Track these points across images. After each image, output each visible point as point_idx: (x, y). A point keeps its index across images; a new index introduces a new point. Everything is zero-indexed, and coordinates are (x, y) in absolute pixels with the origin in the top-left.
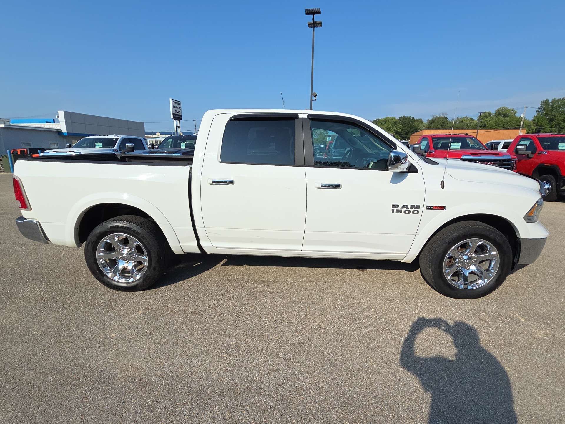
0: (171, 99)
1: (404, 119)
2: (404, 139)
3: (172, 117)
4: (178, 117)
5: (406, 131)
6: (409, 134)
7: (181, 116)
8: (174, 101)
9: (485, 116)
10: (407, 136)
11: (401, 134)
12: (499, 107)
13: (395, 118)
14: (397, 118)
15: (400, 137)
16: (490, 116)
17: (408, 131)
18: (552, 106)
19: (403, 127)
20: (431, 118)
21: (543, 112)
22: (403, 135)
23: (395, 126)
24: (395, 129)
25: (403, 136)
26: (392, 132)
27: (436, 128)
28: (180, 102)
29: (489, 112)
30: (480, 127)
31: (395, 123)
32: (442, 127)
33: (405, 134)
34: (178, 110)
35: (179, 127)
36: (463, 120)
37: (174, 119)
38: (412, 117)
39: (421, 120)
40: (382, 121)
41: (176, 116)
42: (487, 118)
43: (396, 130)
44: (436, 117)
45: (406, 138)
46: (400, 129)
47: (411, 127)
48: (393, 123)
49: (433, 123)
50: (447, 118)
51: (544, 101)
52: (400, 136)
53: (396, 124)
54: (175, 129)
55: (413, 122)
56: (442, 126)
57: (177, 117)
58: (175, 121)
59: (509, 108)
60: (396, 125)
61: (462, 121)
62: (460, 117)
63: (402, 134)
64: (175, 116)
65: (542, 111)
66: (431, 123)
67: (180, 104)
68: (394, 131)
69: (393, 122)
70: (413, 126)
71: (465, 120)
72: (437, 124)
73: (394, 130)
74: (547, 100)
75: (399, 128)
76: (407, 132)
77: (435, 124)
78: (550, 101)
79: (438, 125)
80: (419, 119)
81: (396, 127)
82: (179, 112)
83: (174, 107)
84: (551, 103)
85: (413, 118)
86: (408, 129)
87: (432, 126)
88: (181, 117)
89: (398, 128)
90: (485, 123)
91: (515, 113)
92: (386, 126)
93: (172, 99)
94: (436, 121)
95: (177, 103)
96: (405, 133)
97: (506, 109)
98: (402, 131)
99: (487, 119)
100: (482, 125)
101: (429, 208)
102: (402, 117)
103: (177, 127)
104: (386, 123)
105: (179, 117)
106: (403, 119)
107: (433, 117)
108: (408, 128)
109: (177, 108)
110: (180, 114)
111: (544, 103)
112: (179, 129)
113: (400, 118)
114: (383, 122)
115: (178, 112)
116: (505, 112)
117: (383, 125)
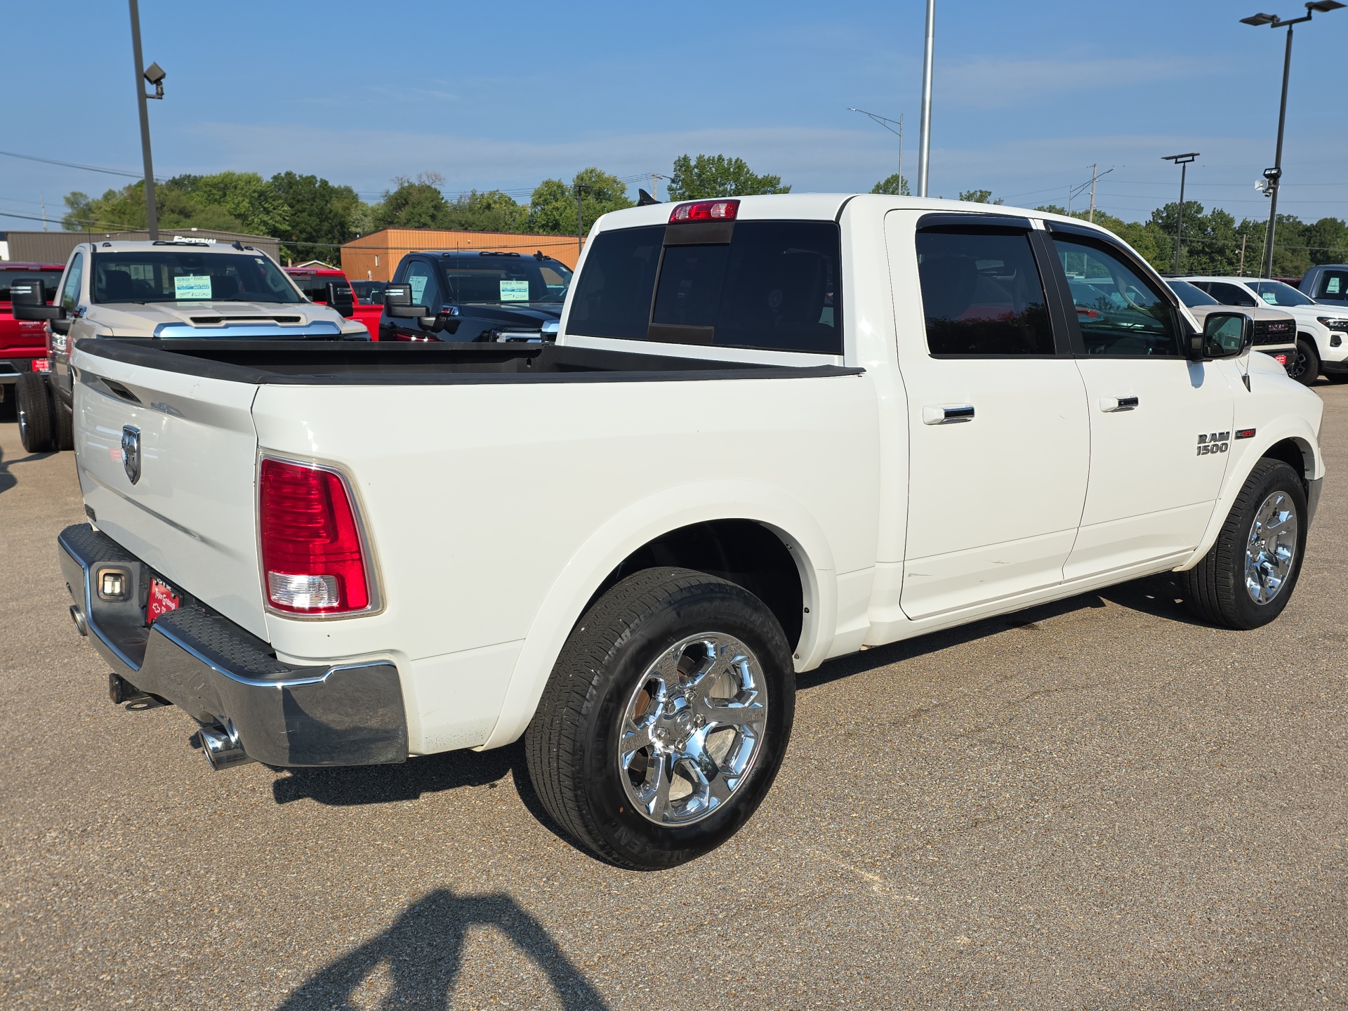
1: (290, 185)
2: (304, 260)
5: (309, 229)
6: (320, 240)
9: (550, 194)
10: (312, 248)
11: (292, 240)
12: (583, 170)
13: (259, 180)
14: (267, 178)
15: (289, 252)
16: (563, 193)
17: (315, 230)
18: (699, 176)
19: (292, 215)
20: (394, 189)
21: (684, 193)
22: (301, 244)
23: (265, 209)
24: (266, 218)
25: (300, 248)
26: (256, 232)
27: (417, 225)
29: (559, 181)
30: (543, 226)
31: (262, 194)
32: (433, 221)
33: (306, 240)
36: (491, 202)
38: (321, 180)
39: (349, 191)
40: (207, 185)
42: (556, 201)
43: (270, 222)
44: (411, 186)
45: (312, 255)
46: (284, 219)
47: (322, 215)
48: (256, 195)
49: (404, 205)
50: (436, 190)
51: (679, 160)
52: (288, 247)
53: (266, 200)
55: (327, 198)
56: (433, 217)
59: (606, 175)
60: (266, 205)
61: (489, 207)
62: (478, 193)
63: (294, 238)
65: (681, 189)
66: (399, 207)
68: (263, 228)
69: (254, 192)
70: (331, 212)
71: (495, 202)
72: (418, 210)
73: (265, 223)
74: (686, 159)
75: (280, 215)
76: (311, 233)
77: (412, 210)
78: (693, 163)
79: (420, 215)
80: (342, 187)
81: (267, 212)
84: (696, 167)
85: (324, 183)
86: (314, 221)
87: (403, 215)
89: (278, 218)
90: (554, 216)
91: (622, 191)
92: (228, 206)
94: (412, 199)
96: (304, 236)
97: (599, 176)
98: (293, 227)
99: (558, 204)
100: (547, 222)
102: (283, 175)
104: (225, 195)
106: (287, 183)
107: (401, 184)
108: (314, 218)
111: (681, 167)
113: (275, 178)
114: (215, 192)
116: (599, 185)
117: (216, 200)
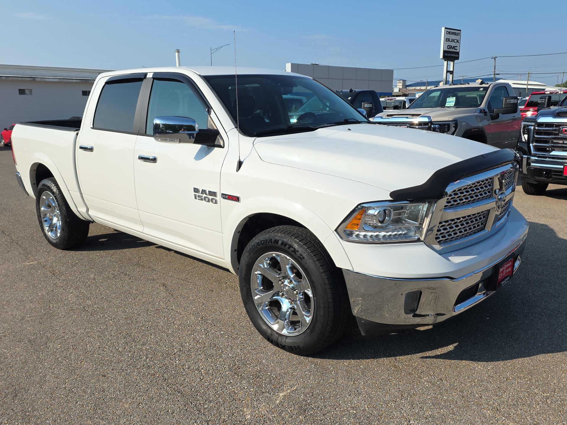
0: (443, 29)
3: (441, 56)
4: (452, 55)
7: (458, 53)
8: (449, 30)
28: (460, 30)
34: (453, 44)
35: (452, 73)
37: (445, 60)
41: (449, 55)
54: (445, 76)
57: (450, 57)
58: (445, 63)
64: (446, 55)
67: (459, 34)
82: (456, 48)
83: (447, 40)
88: (457, 56)
93: (445, 28)
95: (453, 33)
101: (225, 196)
103: (447, 72)
105: (454, 55)
109: (453, 41)
110: (457, 51)
112: (451, 76)
115: (454, 47)
